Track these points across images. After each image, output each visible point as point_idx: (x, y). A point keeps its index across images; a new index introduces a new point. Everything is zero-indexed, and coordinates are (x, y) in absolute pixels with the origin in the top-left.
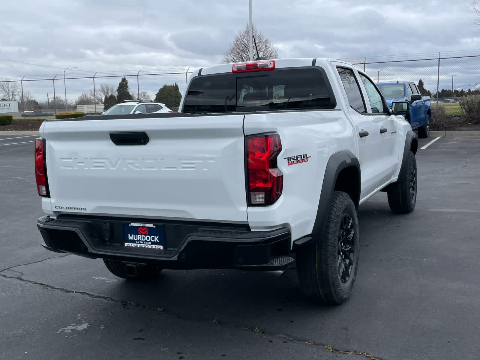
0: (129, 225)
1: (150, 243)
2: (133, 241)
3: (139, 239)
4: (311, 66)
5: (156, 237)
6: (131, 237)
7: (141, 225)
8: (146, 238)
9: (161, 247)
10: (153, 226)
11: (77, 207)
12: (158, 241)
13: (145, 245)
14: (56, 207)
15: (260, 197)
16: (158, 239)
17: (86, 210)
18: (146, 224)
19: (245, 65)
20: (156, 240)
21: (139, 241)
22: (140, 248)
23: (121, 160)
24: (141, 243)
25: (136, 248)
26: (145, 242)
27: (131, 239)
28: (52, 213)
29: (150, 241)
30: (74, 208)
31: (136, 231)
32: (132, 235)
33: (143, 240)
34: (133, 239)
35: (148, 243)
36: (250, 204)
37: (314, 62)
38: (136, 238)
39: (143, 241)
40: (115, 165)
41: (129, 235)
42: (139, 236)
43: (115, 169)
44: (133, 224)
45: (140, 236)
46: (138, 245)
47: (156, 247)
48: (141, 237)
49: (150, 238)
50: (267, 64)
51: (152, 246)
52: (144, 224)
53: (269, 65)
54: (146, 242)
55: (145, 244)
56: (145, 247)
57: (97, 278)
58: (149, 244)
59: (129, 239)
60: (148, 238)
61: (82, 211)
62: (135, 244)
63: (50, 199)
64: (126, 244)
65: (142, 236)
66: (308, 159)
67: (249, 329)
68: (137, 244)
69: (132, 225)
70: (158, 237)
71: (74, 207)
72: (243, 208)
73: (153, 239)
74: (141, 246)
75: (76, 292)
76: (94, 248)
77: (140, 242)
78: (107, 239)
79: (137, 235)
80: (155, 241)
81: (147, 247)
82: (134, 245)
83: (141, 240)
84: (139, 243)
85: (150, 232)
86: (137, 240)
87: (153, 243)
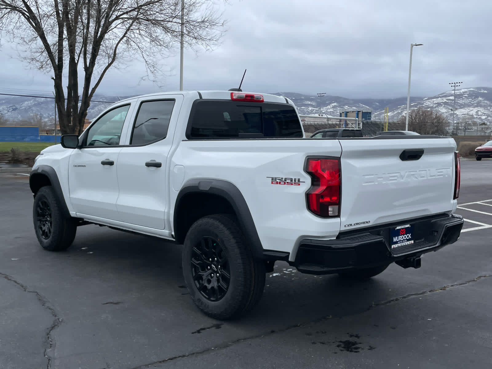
0: (395, 229)
1: (406, 241)
2: (396, 243)
7: (403, 227)
8: (404, 237)
10: (409, 226)
12: (411, 238)
14: (345, 226)
16: (410, 236)
17: (370, 222)
19: (245, 95)
22: (402, 246)
25: (399, 247)
29: (407, 239)
31: (398, 233)
34: (396, 241)
36: (455, 197)
38: (398, 239)
39: (402, 240)
41: (394, 238)
44: (397, 228)
45: (401, 236)
46: (400, 245)
47: (409, 243)
51: (408, 242)
55: (404, 242)
58: (405, 242)
59: (394, 241)
61: (367, 225)
62: (398, 245)
63: (339, 219)
64: (392, 247)
72: (452, 201)
77: (400, 241)
80: (409, 238)
81: (405, 244)
84: (400, 243)
85: (407, 231)
86: (399, 241)
87: (408, 240)
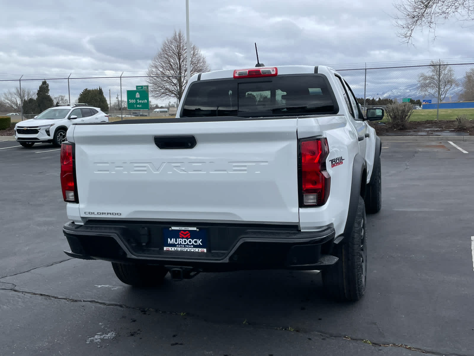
0: (169, 229)
1: (192, 246)
2: (173, 245)
3: (180, 243)
4: (314, 73)
5: (199, 241)
6: (171, 241)
7: (183, 228)
8: (188, 242)
9: (205, 250)
10: (196, 229)
11: (111, 212)
12: (201, 244)
13: (187, 249)
14: (85, 213)
15: (311, 199)
16: (201, 242)
17: (120, 214)
18: (189, 228)
19: (247, 71)
20: (199, 243)
21: (179, 245)
22: (182, 252)
23: (165, 164)
24: (182, 247)
25: (176, 252)
26: (186, 246)
27: (171, 243)
28: (80, 219)
29: (193, 244)
30: (106, 214)
31: (176, 235)
32: (173, 239)
33: (184, 243)
34: (173, 243)
35: (190, 246)
36: (302, 205)
37: (316, 69)
38: (176, 242)
39: (185, 245)
40: (159, 169)
41: (169, 239)
42: (179, 239)
43: (158, 173)
44: (174, 228)
45: (181, 239)
46: (179, 249)
47: (199, 250)
48: (182, 241)
49: (193, 242)
50: (270, 71)
51: (195, 249)
52: (186, 228)
53: (271, 71)
54: (188, 246)
55: (187, 247)
56: (186, 251)
57: (99, 286)
58: (191, 248)
59: (169, 243)
60: (190, 242)
61: (117, 216)
62: (176, 248)
63: (79, 204)
64: (165, 248)
65: (184, 239)
66: (343, 161)
67: (283, 328)
68: (177, 248)
69: (172, 229)
70: (201, 240)
71: (106, 212)
72: (295, 209)
73: (196, 242)
74: (182, 249)
75: (84, 301)
76: (134, 253)
77: (181, 245)
78: (144, 244)
79: (178, 239)
80: (197, 245)
81: (189, 250)
82: (174, 249)
83: (182, 243)
84: (180, 247)
85: (192, 235)
86: (178, 244)
87: (195, 246)
